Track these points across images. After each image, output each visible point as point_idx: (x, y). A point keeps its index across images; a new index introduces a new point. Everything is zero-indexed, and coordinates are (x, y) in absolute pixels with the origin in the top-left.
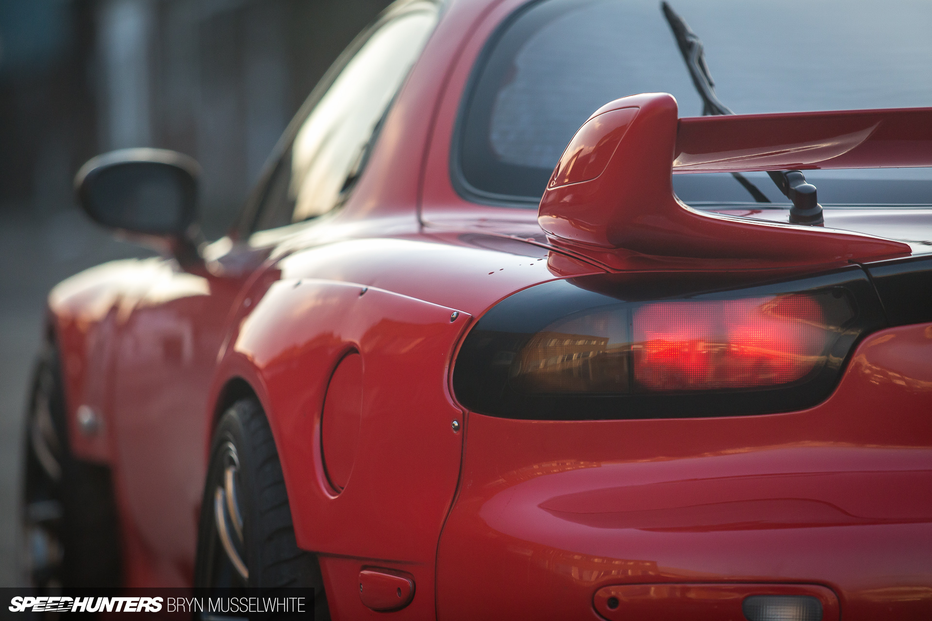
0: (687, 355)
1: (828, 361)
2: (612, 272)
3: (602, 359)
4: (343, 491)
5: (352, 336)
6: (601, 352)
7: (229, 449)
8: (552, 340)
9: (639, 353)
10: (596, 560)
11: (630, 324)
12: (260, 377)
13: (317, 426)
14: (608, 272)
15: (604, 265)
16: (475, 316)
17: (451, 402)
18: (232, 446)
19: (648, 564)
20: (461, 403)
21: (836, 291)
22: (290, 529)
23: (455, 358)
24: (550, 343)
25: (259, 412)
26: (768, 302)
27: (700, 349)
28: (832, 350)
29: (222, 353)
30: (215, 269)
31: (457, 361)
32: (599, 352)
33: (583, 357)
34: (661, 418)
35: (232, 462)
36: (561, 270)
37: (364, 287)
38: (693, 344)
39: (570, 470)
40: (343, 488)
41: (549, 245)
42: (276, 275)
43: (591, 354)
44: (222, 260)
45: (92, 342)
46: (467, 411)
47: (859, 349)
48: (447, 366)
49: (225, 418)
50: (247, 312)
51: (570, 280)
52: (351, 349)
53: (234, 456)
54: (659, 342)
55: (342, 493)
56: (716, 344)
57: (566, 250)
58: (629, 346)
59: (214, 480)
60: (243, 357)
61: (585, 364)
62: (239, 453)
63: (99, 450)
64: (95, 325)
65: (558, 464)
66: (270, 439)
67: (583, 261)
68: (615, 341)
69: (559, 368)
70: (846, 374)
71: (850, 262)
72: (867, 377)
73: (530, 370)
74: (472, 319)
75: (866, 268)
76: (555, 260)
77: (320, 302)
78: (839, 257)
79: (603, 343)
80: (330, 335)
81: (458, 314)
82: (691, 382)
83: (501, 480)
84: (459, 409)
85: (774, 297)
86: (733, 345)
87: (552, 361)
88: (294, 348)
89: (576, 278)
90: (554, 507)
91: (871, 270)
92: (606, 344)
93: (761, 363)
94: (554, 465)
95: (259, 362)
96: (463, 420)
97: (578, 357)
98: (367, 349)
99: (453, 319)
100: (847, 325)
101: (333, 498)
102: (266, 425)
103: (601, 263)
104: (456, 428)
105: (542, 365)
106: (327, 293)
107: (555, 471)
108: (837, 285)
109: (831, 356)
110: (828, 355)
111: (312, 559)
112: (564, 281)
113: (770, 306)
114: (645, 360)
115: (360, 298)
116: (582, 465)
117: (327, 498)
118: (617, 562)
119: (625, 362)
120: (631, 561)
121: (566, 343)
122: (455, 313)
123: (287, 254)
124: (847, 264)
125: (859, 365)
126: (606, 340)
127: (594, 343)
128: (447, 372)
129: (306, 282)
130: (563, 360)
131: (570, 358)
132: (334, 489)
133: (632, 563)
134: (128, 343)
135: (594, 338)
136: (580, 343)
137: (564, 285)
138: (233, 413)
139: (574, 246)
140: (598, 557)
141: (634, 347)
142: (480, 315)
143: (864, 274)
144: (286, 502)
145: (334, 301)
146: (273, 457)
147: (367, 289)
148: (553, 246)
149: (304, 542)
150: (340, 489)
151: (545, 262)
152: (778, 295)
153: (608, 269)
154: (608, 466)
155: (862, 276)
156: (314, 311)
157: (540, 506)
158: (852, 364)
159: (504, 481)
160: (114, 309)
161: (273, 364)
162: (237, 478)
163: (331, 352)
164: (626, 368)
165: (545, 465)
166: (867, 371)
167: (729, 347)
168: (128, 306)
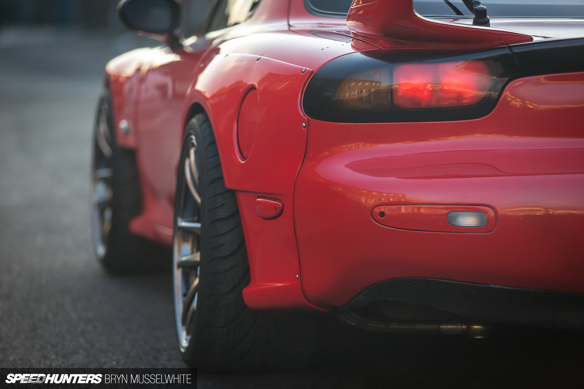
0: (422, 91)
1: (490, 94)
2: (382, 48)
3: (378, 93)
4: (248, 159)
5: (253, 80)
6: (377, 89)
7: (192, 139)
8: (352, 83)
9: (397, 90)
10: (374, 193)
11: (391, 75)
12: (208, 103)
13: (235, 126)
14: (381, 49)
15: (379, 45)
16: (314, 71)
17: (302, 114)
18: (193, 137)
19: (401, 195)
20: (306, 114)
21: (495, 59)
22: (222, 178)
23: (304, 91)
24: (352, 84)
25: (207, 120)
26: (460, 64)
27: (428, 88)
28: (492, 89)
29: (189, 91)
30: (189, 50)
31: (305, 93)
32: (376, 89)
33: (368, 91)
34: (407, 122)
35: (193, 145)
36: (357, 48)
37: (259, 57)
38: (425, 85)
39: (362, 148)
40: (248, 157)
41: (352, 35)
42: (217, 51)
43: (372, 89)
44: (191, 46)
45: (127, 87)
46: (310, 118)
47: (506, 88)
48: (300, 96)
49: (190, 123)
50: (202, 70)
51: (362, 53)
52: (252, 88)
53: (194, 142)
54: (406, 84)
55: (247, 160)
56: (436, 85)
57: (360, 38)
58: (391, 86)
59: (185, 154)
60: (199, 92)
61: (370, 95)
62: (197, 141)
63: (130, 142)
64: (128, 78)
65: (355, 145)
66: (212, 133)
67: (368, 43)
68: (385, 84)
69: (356, 97)
70: (500, 100)
71: (503, 44)
72: (509, 102)
73: (341, 98)
74: (312, 72)
75: (510, 48)
76: (355, 43)
77: (237, 64)
78: (497, 42)
79: (378, 84)
80: (242, 82)
81: (305, 69)
82: (424, 104)
83: (326, 153)
84: (306, 117)
85: (463, 62)
86: (445, 86)
87: (352, 94)
88: (224, 88)
89: (365, 52)
90: (353, 167)
91: (513, 49)
92: (380, 84)
93: (460, 96)
94: (353, 145)
95: (208, 95)
96: (308, 123)
97: (366, 91)
98: (261, 88)
99: (303, 72)
100: (501, 76)
101: (243, 162)
102: (210, 126)
103: (377, 45)
104: (304, 127)
105: (347, 95)
106: (241, 60)
107: (354, 148)
108: (495, 56)
109: (492, 92)
110: (490, 92)
111: (232, 193)
112: (359, 53)
113: (462, 67)
114: (400, 94)
115: (257, 62)
116: (368, 145)
117: (240, 162)
118: (384, 194)
119: (389, 94)
120: (392, 194)
121: (360, 84)
122: (304, 69)
123: (223, 41)
124: (501, 46)
125: (506, 96)
126: (380, 83)
127: (374, 84)
128: (300, 98)
129: (231, 55)
130: (358, 93)
131: (362, 92)
132: (243, 158)
133: (392, 195)
134: (144, 87)
135: (374, 82)
136: (367, 84)
137: (359, 56)
138: (194, 120)
139: (364, 36)
140: (375, 192)
141: (395, 86)
142: (316, 70)
143: (509, 50)
144: (220, 165)
145: (244, 63)
146: (213, 142)
147: (261, 57)
148: (354, 36)
149: (228, 184)
150: (246, 158)
151: (349, 44)
152: (467, 60)
153: (381, 47)
154: (381, 146)
155: (508, 51)
156: (234, 68)
157: (346, 166)
158: (503, 96)
159: (328, 153)
160: (138, 70)
161: (214, 96)
162: (196, 153)
163: (241, 90)
164: (389, 97)
165: (349, 145)
166: (509, 99)
167: (443, 86)
168: (145, 68)
